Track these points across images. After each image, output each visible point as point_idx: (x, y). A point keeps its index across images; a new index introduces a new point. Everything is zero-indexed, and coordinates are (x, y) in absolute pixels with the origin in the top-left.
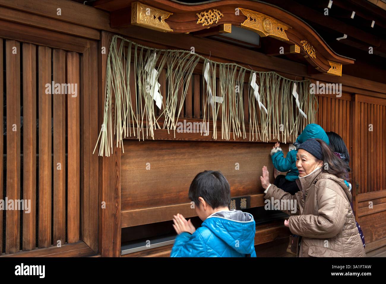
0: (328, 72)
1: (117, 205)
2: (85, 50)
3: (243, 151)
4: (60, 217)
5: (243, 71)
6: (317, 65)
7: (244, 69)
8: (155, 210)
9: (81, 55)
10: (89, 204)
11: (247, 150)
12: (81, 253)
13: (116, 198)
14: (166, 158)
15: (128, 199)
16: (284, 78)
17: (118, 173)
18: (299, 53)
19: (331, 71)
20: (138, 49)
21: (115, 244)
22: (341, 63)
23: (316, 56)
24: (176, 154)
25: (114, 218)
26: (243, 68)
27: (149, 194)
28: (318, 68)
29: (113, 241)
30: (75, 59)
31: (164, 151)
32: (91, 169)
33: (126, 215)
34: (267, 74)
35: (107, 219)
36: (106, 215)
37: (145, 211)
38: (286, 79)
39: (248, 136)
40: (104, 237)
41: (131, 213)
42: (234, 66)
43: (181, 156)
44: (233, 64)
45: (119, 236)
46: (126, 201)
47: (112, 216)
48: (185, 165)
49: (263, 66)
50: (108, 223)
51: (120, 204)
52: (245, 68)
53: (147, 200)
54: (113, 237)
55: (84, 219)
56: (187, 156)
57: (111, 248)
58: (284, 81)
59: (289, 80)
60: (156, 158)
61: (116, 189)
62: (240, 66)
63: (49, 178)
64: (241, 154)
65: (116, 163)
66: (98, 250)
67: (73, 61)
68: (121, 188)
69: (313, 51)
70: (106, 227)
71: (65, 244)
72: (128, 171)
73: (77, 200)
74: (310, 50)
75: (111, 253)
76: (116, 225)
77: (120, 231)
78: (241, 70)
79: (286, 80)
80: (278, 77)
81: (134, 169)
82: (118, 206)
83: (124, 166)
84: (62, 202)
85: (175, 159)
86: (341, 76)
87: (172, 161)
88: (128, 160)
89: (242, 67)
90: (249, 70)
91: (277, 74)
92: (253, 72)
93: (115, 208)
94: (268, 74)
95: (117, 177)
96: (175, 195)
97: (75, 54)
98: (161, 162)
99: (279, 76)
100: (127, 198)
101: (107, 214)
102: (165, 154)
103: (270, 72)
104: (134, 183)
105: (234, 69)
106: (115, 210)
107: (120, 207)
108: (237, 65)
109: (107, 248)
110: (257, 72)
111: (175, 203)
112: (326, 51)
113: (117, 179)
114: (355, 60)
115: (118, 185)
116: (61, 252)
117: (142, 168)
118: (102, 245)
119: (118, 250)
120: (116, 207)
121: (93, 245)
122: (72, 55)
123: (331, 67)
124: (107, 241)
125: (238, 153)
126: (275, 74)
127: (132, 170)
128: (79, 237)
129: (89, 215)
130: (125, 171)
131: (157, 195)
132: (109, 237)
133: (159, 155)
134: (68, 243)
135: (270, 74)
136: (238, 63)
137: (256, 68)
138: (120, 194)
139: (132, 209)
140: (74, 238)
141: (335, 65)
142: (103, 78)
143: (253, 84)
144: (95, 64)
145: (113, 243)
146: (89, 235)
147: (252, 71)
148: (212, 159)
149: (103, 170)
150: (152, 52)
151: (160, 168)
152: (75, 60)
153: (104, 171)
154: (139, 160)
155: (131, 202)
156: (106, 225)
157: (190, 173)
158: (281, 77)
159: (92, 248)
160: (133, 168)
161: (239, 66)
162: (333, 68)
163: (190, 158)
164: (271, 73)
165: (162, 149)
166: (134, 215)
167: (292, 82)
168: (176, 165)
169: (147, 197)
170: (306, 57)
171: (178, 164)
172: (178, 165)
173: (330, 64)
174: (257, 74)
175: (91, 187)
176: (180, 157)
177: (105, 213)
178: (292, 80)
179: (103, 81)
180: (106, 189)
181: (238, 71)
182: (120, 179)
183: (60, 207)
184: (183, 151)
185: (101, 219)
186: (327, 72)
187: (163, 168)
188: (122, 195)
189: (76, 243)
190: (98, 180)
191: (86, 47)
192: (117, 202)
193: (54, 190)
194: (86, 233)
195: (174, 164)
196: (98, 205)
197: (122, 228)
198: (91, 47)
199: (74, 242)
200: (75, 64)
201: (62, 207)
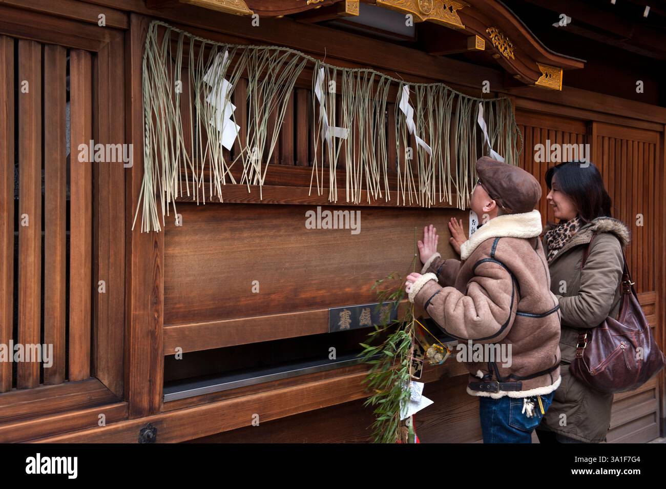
0: (536, 83)
1: (156, 316)
2: (102, 45)
3: (386, 222)
4: (55, 336)
5: (385, 83)
6: (518, 72)
7: (387, 79)
8: (225, 326)
9: (94, 55)
10: (108, 314)
11: (394, 222)
12: (93, 398)
13: (156, 303)
14: (246, 234)
15: (178, 306)
16: (461, 95)
17: (158, 260)
18: (483, 49)
19: (542, 82)
20: (195, 45)
21: (152, 382)
22: (561, 67)
23: (514, 54)
24: (263, 227)
25: (152, 337)
26: (386, 76)
27: (215, 298)
28: (518, 76)
29: (150, 377)
30: (83, 61)
31: (242, 222)
32: (112, 253)
33: (174, 334)
34: (429, 88)
35: (138, 339)
36: (137, 334)
37: (206, 328)
38: (464, 95)
39: (393, 196)
40: (133, 370)
41: (182, 330)
42: (370, 74)
43: (274, 231)
44: (366, 70)
45: (160, 369)
46: (173, 309)
47: (148, 335)
48: (281, 247)
49: (422, 73)
50: (140, 346)
51: (163, 314)
52: (389, 77)
53: (212, 307)
54: (150, 370)
55: (98, 340)
56: (283, 231)
57: (146, 390)
58: (460, 99)
59: (469, 97)
60: (227, 235)
61: (156, 289)
62: (381, 74)
63: (36, 268)
64: (383, 227)
65: (156, 243)
66: (123, 394)
67: (80, 67)
68: (164, 287)
69: (510, 46)
70: (136, 353)
71: (64, 382)
72: (176, 256)
73: (86, 307)
74: (504, 45)
75: (146, 398)
76: (154, 351)
77: (161, 361)
78: (382, 80)
79: (463, 98)
80: (449, 93)
81: (189, 254)
82: (158, 317)
83: (169, 249)
84: (58, 310)
85: (262, 237)
86: (561, 89)
87: (257, 241)
88: (177, 239)
89: (384, 76)
90: (396, 80)
91: (447, 88)
92: (404, 85)
93: (153, 321)
94: (431, 87)
95: (158, 266)
96: (262, 300)
97: (83, 54)
98: (236, 242)
99: (451, 92)
100: (176, 303)
101: (140, 332)
102: (245, 228)
103: (434, 85)
104: (188, 279)
105: (369, 80)
106: (153, 325)
107: (162, 319)
108: (375, 72)
109: (139, 390)
110: (410, 84)
111: (261, 314)
112: (532, 46)
113: (158, 271)
114: (586, 61)
115: (158, 281)
116: (57, 396)
117: (203, 253)
118: (129, 385)
119: (158, 392)
120: (155, 319)
121: (114, 385)
122: (78, 56)
123: (541, 74)
124: (139, 378)
125: (377, 227)
126: (444, 88)
127: (185, 255)
128: (88, 371)
129: (108, 333)
130: (173, 256)
131: (230, 299)
132: (141, 371)
133: (233, 230)
134: (69, 381)
135: (434, 88)
136: (375, 68)
137: (409, 77)
138: (162, 298)
139: (183, 323)
140: (80, 371)
141: (550, 71)
142: (132, 96)
143: (405, 105)
144: (119, 71)
145: (150, 381)
146: (108, 367)
147: (402, 82)
148: (330, 237)
149: (133, 255)
150: (220, 49)
151: (235, 252)
152: (83, 64)
153: (134, 256)
154: (197, 237)
155: (182, 310)
156: (136, 351)
157: (288, 262)
158: (454, 92)
159: (113, 389)
160: (187, 253)
161: (378, 73)
162: (547, 76)
163: (289, 235)
164: (436, 86)
165: (239, 219)
166: (187, 333)
167: (475, 101)
168: (264, 248)
169: (212, 302)
170: (497, 56)
171: (268, 245)
172: (268, 247)
173: (541, 68)
174: (412, 88)
175: (110, 286)
176: (272, 233)
177: (135, 330)
178: (475, 99)
179: (132, 100)
180: (138, 288)
181: (376, 82)
182: (162, 271)
183: (56, 320)
184: (275, 222)
185: (129, 340)
186: (534, 84)
187: (240, 251)
188: (165, 298)
189: (83, 380)
190: (123, 272)
191: (104, 42)
192: (157, 311)
193: (46, 289)
194: (102, 364)
195: (260, 246)
196: (123, 316)
197: (166, 356)
198: (111, 42)
199: (79, 378)
200: (83, 71)
201: (59, 319)
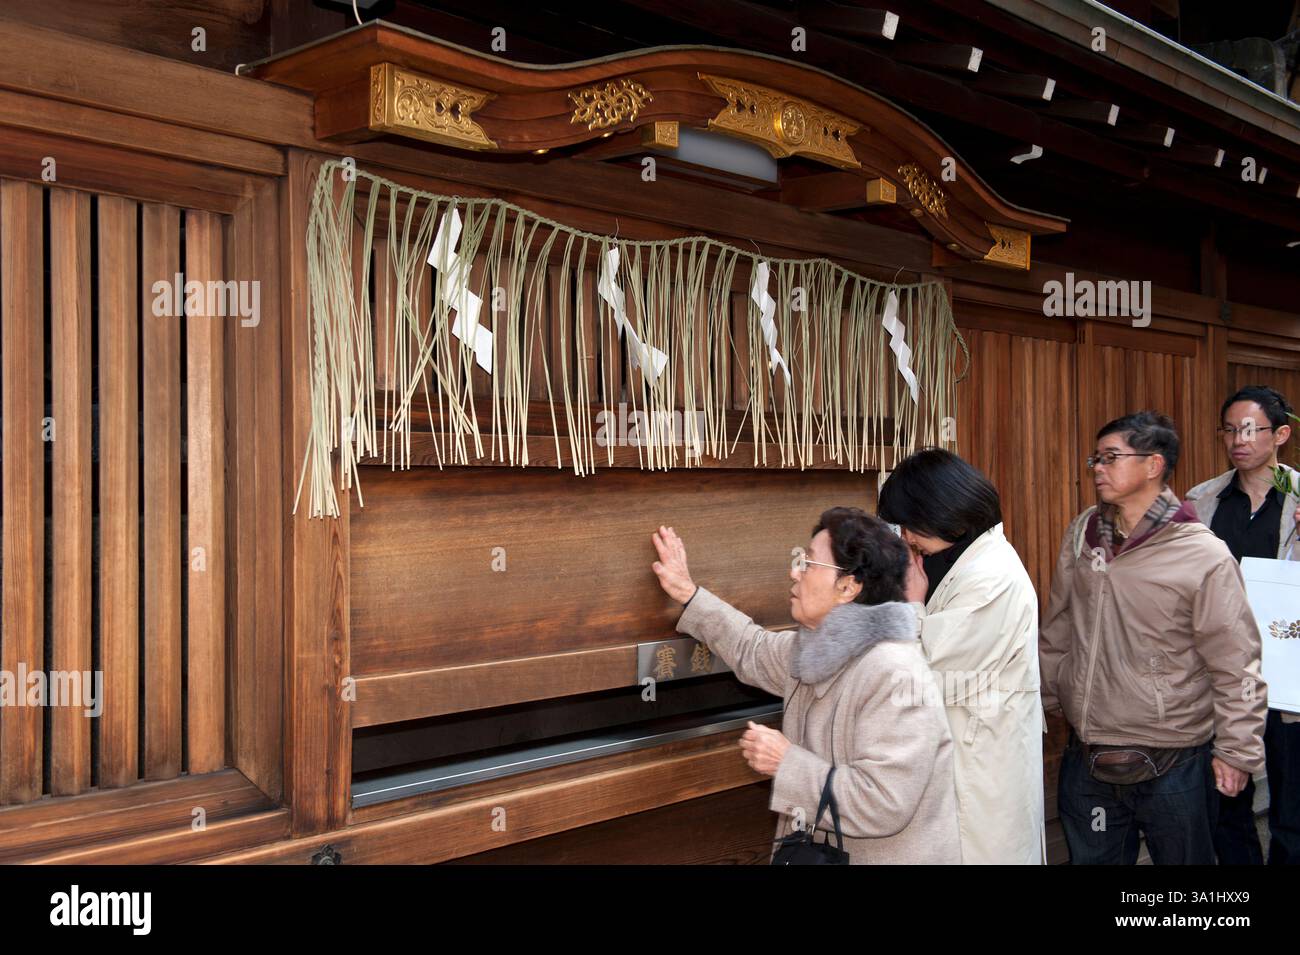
0: (986, 257)
1: (337, 661)
2: (240, 204)
3: (733, 496)
4: (164, 697)
5: (728, 260)
6: (951, 236)
7: (732, 253)
8: (456, 676)
9: (226, 220)
10: (254, 659)
11: (747, 494)
12: (230, 802)
13: (336, 639)
14: (491, 519)
15: (375, 643)
16: (859, 278)
17: (340, 564)
18: (894, 201)
19: (995, 255)
20: (399, 200)
21: (331, 774)
22: (1025, 230)
23: (946, 210)
24: (522, 507)
25: (330, 699)
26: (729, 248)
27: (440, 628)
28: (954, 245)
29: (328, 765)
30: (207, 232)
31: (485, 498)
32: (259, 554)
33: (367, 691)
34: (803, 268)
35: (306, 700)
36: (304, 691)
37: (425, 680)
38: (865, 279)
40: (299, 755)
41: (379, 684)
42: (701, 245)
43: (541, 512)
44: (695, 240)
45: (346, 752)
46: (367, 648)
47: (324, 693)
48: (552, 539)
49: (790, 242)
50: (309, 712)
51: (349, 658)
52: (734, 249)
53: (433, 644)
54: (328, 754)
55: (236, 702)
56: (556, 512)
57: (321, 787)
58: (858, 285)
59: (873, 282)
60: (459, 520)
61: (335, 616)
62: (721, 244)
63: (130, 582)
64: (728, 504)
65: (336, 535)
66: (282, 795)
67: (204, 239)
68: (351, 610)
69: (939, 196)
70: (303, 725)
71: (179, 776)
72: (371, 558)
73: (216, 647)
74: (928, 194)
75: (321, 802)
76: (335, 720)
77: (347, 737)
78: (723, 253)
79: (863, 284)
80: (838, 278)
81: (393, 553)
82: (340, 662)
83: (360, 546)
84: (169, 652)
85: (519, 523)
86: (1028, 268)
87: (512, 530)
88: (372, 529)
89: (725, 248)
90: (747, 254)
91: (834, 266)
92: (760, 261)
93: (332, 669)
94: (807, 266)
95: (339, 576)
96: (521, 631)
97: (208, 220)
98: (475, 532)
99: (842, 273)
100: (371, 639)
101: (309, 686)
102: (489, 509)
103: (811, 261)
104: (393, 597)
105: (698, 254)
106: (333, 676)
107: (347, 666)
108: (709, 242)
109: (308, 788)
110: (772, 259)
111: (520, 654)
112: (976, 195)
113: (340, 583)
114: (1069, 221)
115: (340, 601)
116: (168, 801)
117: (417, 551)
118: (292, 779)
119: (343, 792)
120: (336, 667)
121: (267, 779)
122: (200, 221)
123: (994, 243)
124: (308, 767)
125: (718, 504)
126: (830, 267)
127: (387, 557)
128: (222, 756)
129: (255, 690)
130: (365, 558)
131: (466, 629)
132: (313, 755)
133: (469, 512)
134: (188, 774)
135: (812, 268)
136: (711, 235)
137: (769, 250)
138: (347, 629)
139: (384, 673)
140: (208, 758)
141: (1008, 235)
142: (293, 288)
143: (761, 296)
144: (271, 247)
145: (328, 772)
146: (255, 749)
147: (755, 258)
148: (637, 521)
149: (295, 558)
150: (443, 207)
151: (473, 549)
152: (208, 235)
153: (298, 559)
154: (406, 526)
155: (382, 650)
156: (304, 721)
157: (565, 565)
158: (846, 274)
159: (264, 787)
160: (389, 551)
161: (716, 242)
162: (1003, 244)
163: (565, 520)
164: (816, 265)
165: (479, 493)
166: (391, 689)
167: (883, 289)
168: (524, 541)
169: (434, 636)
170: (917, 212)
171: (531, 537)
172: (530, 541)
173: (994, 232)
174: (774, 267)
175: (257, 609)
176: (536, 516)
177: (300, 686)
178: (882, 284)
179: (293, 294)
180: (305, 614)
181: (713, 257)
182: (347, 583)
183: (164, 670)
184: (542, 497)
185: (291, 703)
186: (982, 259)
187: (482, 548)
188: (353, 631)
189: (213, 772)
190: (279, 587)
191: (243, 197)
192: (339, 653)
193: (147, 617)
194: (244, 744)
195: (516, 539)
196: (280, 661)
197: (354, 730)
198: (257, 198)
199: (206, 770)
200: (207, 246)
201: (169, 667)
